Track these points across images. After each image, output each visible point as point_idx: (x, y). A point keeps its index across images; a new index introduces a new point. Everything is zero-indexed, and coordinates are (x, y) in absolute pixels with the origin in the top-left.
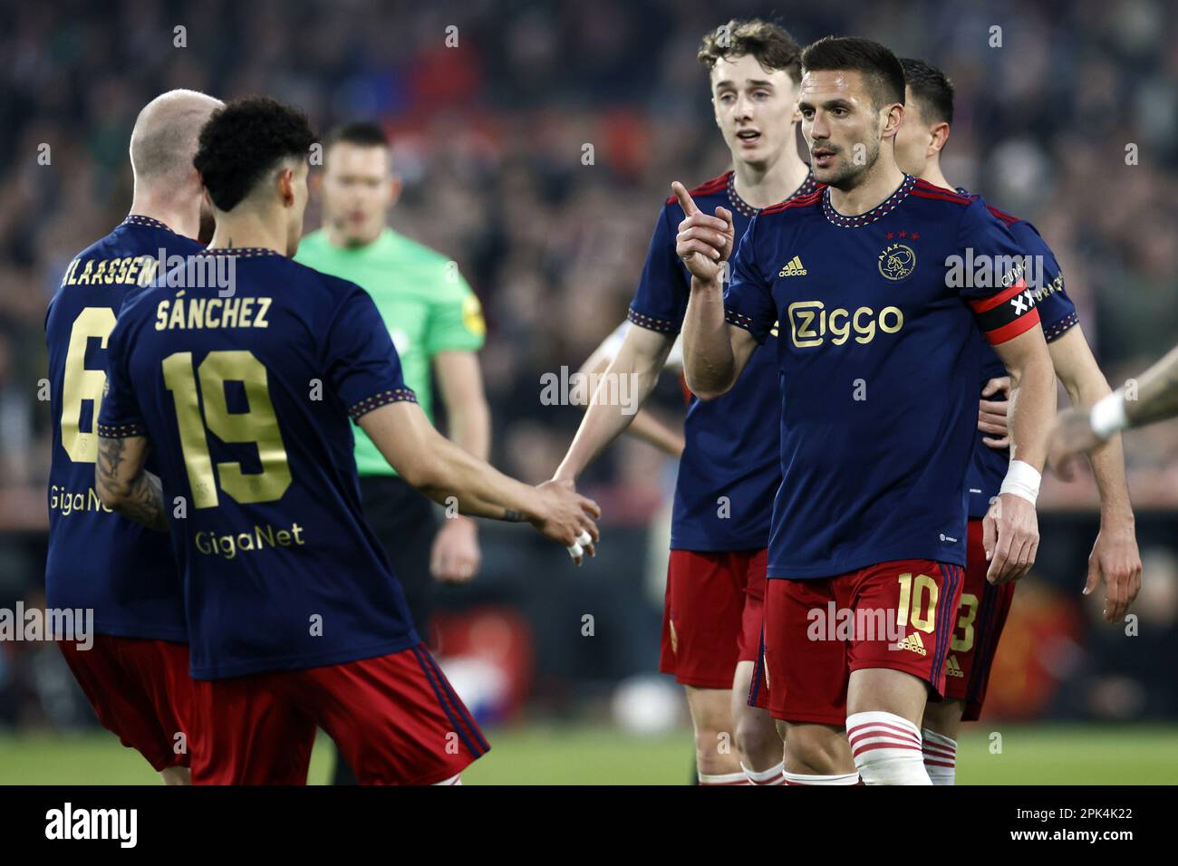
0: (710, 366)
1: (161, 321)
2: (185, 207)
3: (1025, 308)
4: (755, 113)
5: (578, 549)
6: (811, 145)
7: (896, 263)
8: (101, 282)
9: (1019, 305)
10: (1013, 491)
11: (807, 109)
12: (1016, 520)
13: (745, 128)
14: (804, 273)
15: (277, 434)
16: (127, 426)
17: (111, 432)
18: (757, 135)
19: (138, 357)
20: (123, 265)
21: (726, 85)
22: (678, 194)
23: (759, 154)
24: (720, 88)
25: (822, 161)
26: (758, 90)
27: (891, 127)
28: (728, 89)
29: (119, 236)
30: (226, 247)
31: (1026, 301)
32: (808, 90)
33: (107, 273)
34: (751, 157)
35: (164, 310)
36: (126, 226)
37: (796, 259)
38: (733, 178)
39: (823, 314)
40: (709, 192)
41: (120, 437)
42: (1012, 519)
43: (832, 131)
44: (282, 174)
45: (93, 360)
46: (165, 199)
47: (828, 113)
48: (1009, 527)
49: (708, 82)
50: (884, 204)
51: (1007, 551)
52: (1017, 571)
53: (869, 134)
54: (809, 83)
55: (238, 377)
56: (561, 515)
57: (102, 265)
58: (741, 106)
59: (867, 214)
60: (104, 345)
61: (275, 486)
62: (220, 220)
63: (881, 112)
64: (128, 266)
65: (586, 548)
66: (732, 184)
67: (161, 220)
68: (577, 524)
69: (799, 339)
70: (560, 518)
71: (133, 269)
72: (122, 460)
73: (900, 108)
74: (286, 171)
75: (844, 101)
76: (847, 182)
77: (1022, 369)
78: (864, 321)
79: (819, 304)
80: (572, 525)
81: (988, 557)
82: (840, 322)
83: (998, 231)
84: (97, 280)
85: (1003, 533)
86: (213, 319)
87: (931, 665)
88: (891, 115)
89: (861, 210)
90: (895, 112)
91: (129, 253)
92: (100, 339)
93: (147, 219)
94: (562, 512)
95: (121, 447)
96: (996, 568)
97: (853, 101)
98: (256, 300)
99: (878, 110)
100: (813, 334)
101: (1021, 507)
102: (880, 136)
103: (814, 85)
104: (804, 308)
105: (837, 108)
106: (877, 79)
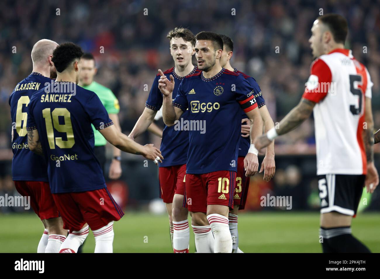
0: (169, 118)
1: (42, 100)
2: (46, 70)
3: (254, 103)
4: (182, 53)
5: (156, 161)
6: (197, 60)
7: (218, 91)
8: (25, 89)
9: (252, 102)
10: (251, 152)
11: (197, 50)
12: (252, 160)
13: (179, 57)
14: (195, 93)
15: (72, 131)
16: (33, 127)
17: (29, 129)
18: (182, 58)
19: (36, 109)
20: (31, 84)
21: (174, 45)
22: (160, 72)
23: (182, 64)
24: (173, 46)
25: (200, 64)
26: (183, 47)
27: (219, 55)
28: (175, 47)
29: (30, 77)
30: (60, 81)
31: (254, 101)
32: (198, 45)
33: (27, 87)
34: (180, 64)
35: (43, 97)
36: (31, 75)
37: (193, 89)
38: (174, 69)
39: (199, 104)
40: (168, 72)
41: (31, 130)
42: (251, 160)
43: (203, 55)
44: (75, 63)
45: (24, 109)
46: (41, 68)
47: (202, 51)
48: (251, 162)
49: (170, 44)
50: (216, 76)
51: (250, 168)
52: (253, 173)
53: (213, 57)
54: (197, 43)
55: (62, 115)
56: (151, 153)
57: (25, 85)
58: (178, 51)
59: (212, 78)
60: (27, 106)
61: (71, 144)
62: (58, 74)
63: (216, 52)
64: (32, 85)
65: (159, 161)
66: (174, 71)
67: (41, 73)
68: (155, 155)
69: (193, 111)
70: (150, 153)
71: (34, 86)
72: (33, 136)
73: (221, 51)
74: (76, 62)
75: (206, 48)
76: (207, 70)
77: (254, 119)
78: (210, 106)
79: (198, 102)
80: (154, 155)
81: (245, 170)
82: (203, 106)
83: (246, 83)
84: (24, 89)
85: (249, 164)
86: (56, 100)
87: (228, 202)
88: (219, 52)
89: (210, 77)
90: (220, 52)
91: (32, 82)
92: (25, 104)
93: (37, 73)
94: (151, 152)
95: (32, 133)
96: (248, 173)
97: (209, 48)
98: (68, 95)
99: (216, 51)
100: (197, 109)
101: (253, 156)
102: (216, 58)
103: (199, 44)
104: (194, 102)
105: (205, 50)
106: (216, 43)
